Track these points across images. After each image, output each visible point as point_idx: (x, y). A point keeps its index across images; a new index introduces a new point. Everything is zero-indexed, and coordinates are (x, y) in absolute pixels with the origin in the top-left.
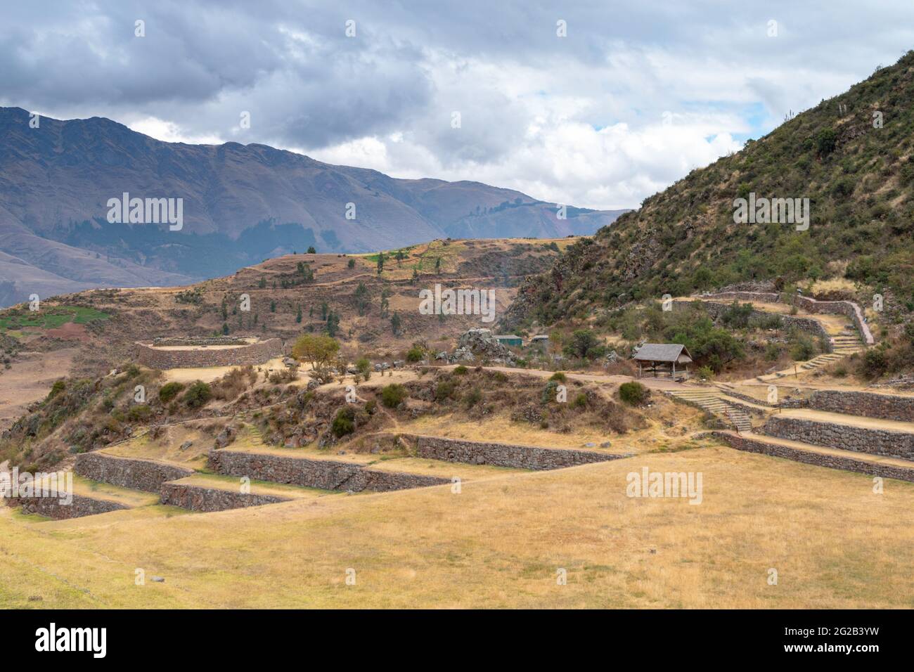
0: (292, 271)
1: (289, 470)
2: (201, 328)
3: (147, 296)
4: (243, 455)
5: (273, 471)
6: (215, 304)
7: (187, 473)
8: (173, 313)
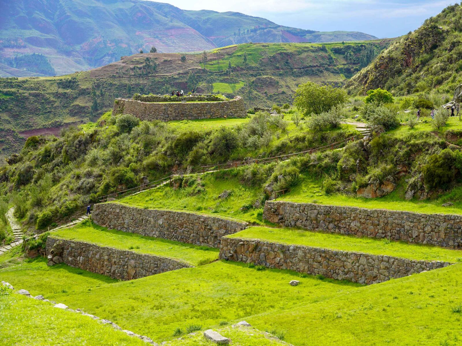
0: (141, 66)
1: (382, 225)
2: (78, 105)
3: (38, 83)
4: (312, 207)
5: (358, 224)
6: (87, 89)
7: (241, 225)
8: (57, 95)
